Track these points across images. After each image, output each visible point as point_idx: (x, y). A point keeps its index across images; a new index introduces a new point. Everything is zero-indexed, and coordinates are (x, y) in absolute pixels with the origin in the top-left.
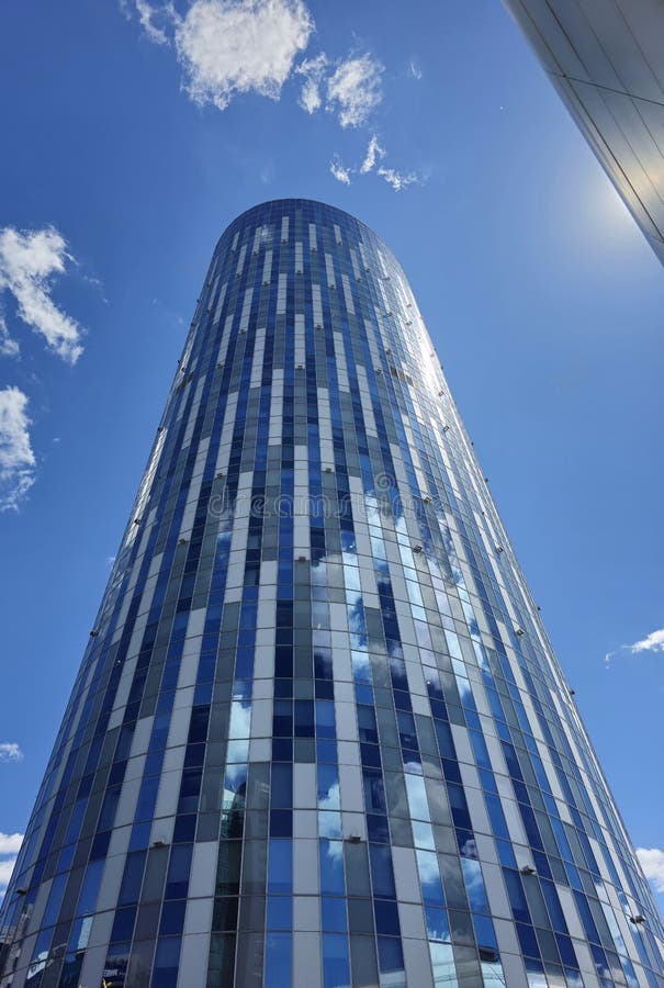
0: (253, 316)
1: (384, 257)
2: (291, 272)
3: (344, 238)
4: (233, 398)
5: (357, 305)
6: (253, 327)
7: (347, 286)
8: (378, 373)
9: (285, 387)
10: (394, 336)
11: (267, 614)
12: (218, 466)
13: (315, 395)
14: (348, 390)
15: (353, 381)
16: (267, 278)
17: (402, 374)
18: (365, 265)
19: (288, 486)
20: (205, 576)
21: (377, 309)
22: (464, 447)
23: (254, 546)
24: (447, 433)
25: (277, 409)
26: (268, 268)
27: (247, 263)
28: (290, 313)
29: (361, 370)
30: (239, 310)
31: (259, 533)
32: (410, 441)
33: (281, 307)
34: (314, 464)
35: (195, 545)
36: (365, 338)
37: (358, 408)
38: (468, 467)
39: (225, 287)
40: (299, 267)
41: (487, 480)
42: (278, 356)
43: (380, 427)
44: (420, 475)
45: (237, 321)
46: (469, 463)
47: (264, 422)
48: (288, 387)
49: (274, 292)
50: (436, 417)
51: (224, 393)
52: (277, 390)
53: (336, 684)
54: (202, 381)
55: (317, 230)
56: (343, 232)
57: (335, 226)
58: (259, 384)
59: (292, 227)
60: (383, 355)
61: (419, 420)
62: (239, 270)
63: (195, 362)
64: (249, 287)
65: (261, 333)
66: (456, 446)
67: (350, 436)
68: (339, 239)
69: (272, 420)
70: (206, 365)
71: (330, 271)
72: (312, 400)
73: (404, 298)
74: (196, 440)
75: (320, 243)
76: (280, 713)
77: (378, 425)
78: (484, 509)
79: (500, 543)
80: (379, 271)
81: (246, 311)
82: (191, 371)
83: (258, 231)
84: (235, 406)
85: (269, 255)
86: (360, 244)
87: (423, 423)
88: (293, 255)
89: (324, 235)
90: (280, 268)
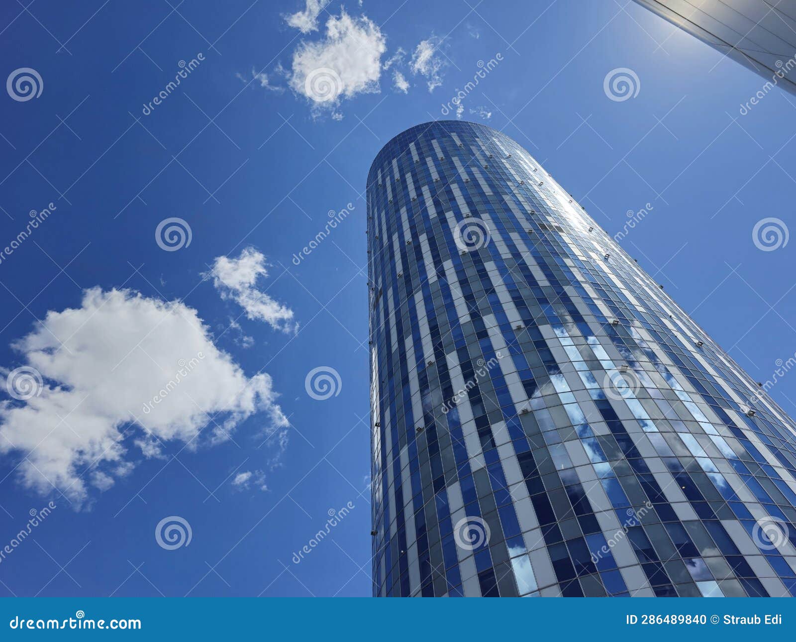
0: (412, 228)
1: (499, 141)
2: (430, 182)
3: (462, 140)
4: (419, 297)
5: (492, 186)
6: (415, 236)
7: (478, 175)
8: (530, 233)
9: (457, 273)
10: (531, 198)
11: (512, 471)
12: (426, 356)
13: (484, 270)
14: (510, 256)
15: (512, 247)
16: (413, 194)
17: (551, 227)
18: (488, 153)
19: (489, 352)
20: (448, 454)
21: (509, 183)
22: (629, 266)
23: (480, 414)
24: (610, 260)
25: (457, 293)
26: (411, 187)
27: (394, 190)
28: (441, 214)
29: (515, 236)
30: (400, 227)
31: (479, 401)
32: (579, 278)
33: (432, 212)
34: (505, 327)
35: (431, 430)
36: (508, 210)
37: (524, 268)
38: (640, 282)
39: (383, 214)
40: (435, 176)
41: (662, 287)
42: (443, 251)
43: (549, 276)
44: (600, 304)
45: (401, 237)
46: (641, 279)
47: (450, 306)
48: (460, 272)
49: (423, 203)
50: (594, 250)
51: (410, 294)
52: (452, 277)
53: (598, 516)
54: (390, 292)
55: (440, 143)
56: (460, 136)
57: (452, 134)
58: (436, 279)
59: (418, 148)
60: (529, 217)
61: (581, 258)
62: (390, 197)
63: (380, 280)
64: (402, 207)
65: (423, 239)
66: (622, 268)
67: (525, 292)
68: (458, 142)
69: (456, 303)
70: (389, 279)
71: (461, 170)
72: (483, 275)
73: (528, 166)
74: (401, 341)
75: (444, 151)
76: (557, 559)
77: (547, 275)
78: (670, 313)
79: (697, 338)
80: (500, 154)
81: (406, 226)
82: (379, 288)
83: (394, 162)
84: (423, 303)
85: (409, 177)
86: (477, 139)
87: (584, 259)
88: (427, 170)
89: (447, 144)
90: (421, 183)
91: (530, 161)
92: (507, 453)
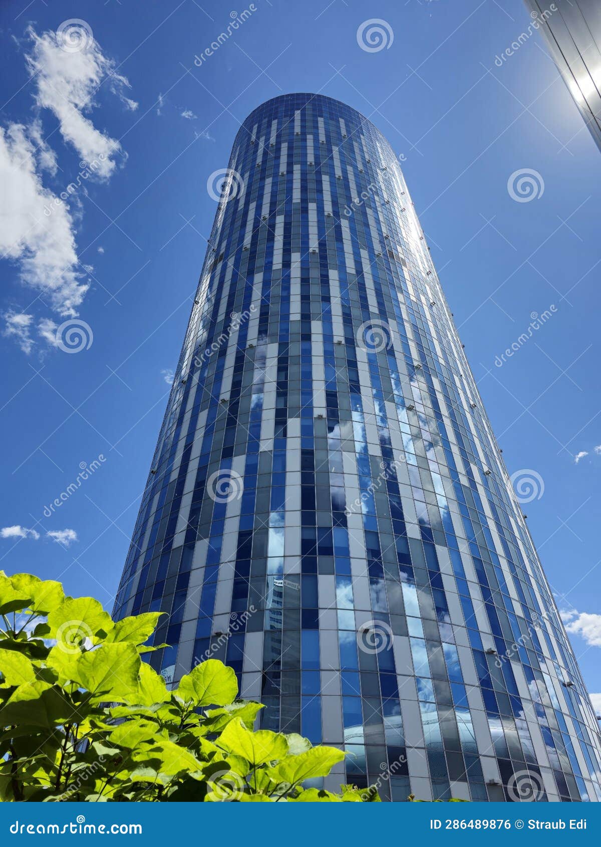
0: (273, 204)
1: (382, 148)
2: (304, 163)
3: (348, 132)
4: (259, 278)
6: (273, 214)
7: (351, 177)
8: (379, 256)
9: (302, 269)
10: (391, 222)
11: (294, 461)
12: (249, 338)
13: (327, 276)
14: (354, 272)
15: (358, 263)
16: (283, 168)
17: (398, 257)
18: (367, 157)
19: (307, 355)
20: (243, 428)
21: (376, 198)
22: (446, 319)
23: (282, 406)
24: (434, 308)
25: (296, 289)
26: (284, 159)
27: (265, 154)
28: (304, 201)
29: (364, 254)
30: (260, 197)
31: (285, 394)
32: (405, 316)
33: (297, 196)
34: (328, 337)
35: (234, 406)
36: (367, 225)
37: (362, 287)
39: (247, 175)
40: (311, 159)
41: (463, 347)
42: (296, 242)
43: (381, 305)
44: (412, 345)
45: (259, 208)
46: (451, 334)
47: (286, 299)
48: (305, 269)
49: (290, 182)
50: (425, 294)
51: (251, 273)
52: (296, 271)
54: (231, 262)
55: (325, 123)
56: (347, 125)
57: (341, 120)
58: (280, 266)
59: (303, 120)
60: (383, 240)
61: (412, 298)
62: (259, 160)
63: (224, 244)
64: (269, 176)
65: (280, 220)
66: (440, 319)
67: (356, 312)
68: (344, 132)
69: (292, 298)
70: (234, 247)
71: (337, 163)
72: (325, 280)
73: (398, 186)
74: (228, 314)
75: (328, 136)
76: (306, 537)
77: (379, 303)
78: (462, 373)
79: (474, 400)
80: (378, 162)
81: (267, 199)
82: (221, 252)
83: (275, 123)
84: (261, 285)
85: (284, 147)
86: (362, 136)
87: (414, 299)
88: (305, 148)
89: (332, 128)
90: (295, 159)
91: (401, 180)
92: (294, 446)
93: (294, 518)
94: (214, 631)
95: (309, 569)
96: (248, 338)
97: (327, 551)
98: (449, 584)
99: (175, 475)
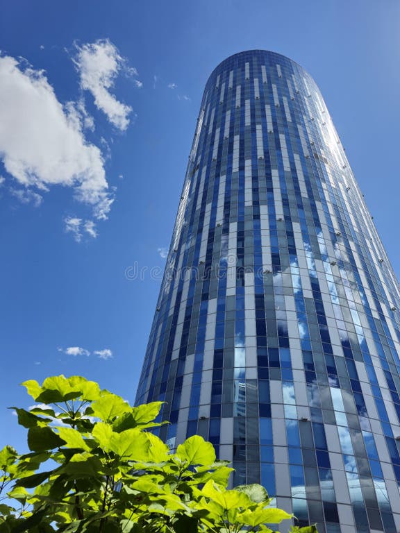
0: (232, 128)
2: (252, 98)
3: (283, 73)
4: (223, 179)
5: (292, 115)
6: (232, 135)
7: (286, 104)
8: (307, 157)
10: (316, 133)
11: (250, 302)
13: (270, 174)
14: (289, 170)
15: (292, 164)
16: (238, 103)
17: (321, 157)
18: (297, 89)
19: (257, 229)
21: (304, 117)
22: (359, 199)
24: (349, 192)
25: (248, 184)
26: (238, 97)
27: (226, 95)
28: (253, 124)
29: (297, 157)
30: (223, 124)
31: (243, 257)
32: (327, 199)
33: (248, 121)
34: (272, 216)
35: (208, 264)
36: (298, 136)
37: (295, 180)
38: (361, 211)
39: (214, 110)
40: (257, 95)
41: (373, 218)
42: (248, 152)
43: (309, 192)
44: (334, 219)
45: (222, 132)
46: (363, 210)
47: (242, 192)
48: (254, 170)
49: (243, 112)
50: (342, 182)
51: (218, 176)
52: (248, 173)
53: (290, 340)
54: (204, 169)
55: (267, 69)
56: (282, 69)
57: (277, 65)
58: (237, 170)
59: (251, 69)
60: (310, 146)
61: (332, 185)
62: (222, 99)
63: (199, 158)
64: (228, 110)
65: (237, 138)
66: (354, 199)
67: (291, 198)
68: (280, 74)
69: (246, 191)
70: (206, 160)
71: (276, 95)
72: (269, 177)
73: (320, 108)
74: (204, 205)
75: (268, 78)
76: (260, 354)
77: (308, 191)
78: (372, 237)
79: (382, 257)
80: (305, 92)
81: (227, 125)
82: (198, 163)
83: (232, 73)
84: (224, 184)
85: (239, 88)
87: (334, 187)
88: (253, 87)
89: (272, 72)
90: (246, 96)
91: (322, 103)
92: (250, 291)
93: (251, 341)
94: (200, 416)
95: (263, 376)
96: (217, 220)
97: (276, 364)
98: (366, 389)
99: (171, 312)
